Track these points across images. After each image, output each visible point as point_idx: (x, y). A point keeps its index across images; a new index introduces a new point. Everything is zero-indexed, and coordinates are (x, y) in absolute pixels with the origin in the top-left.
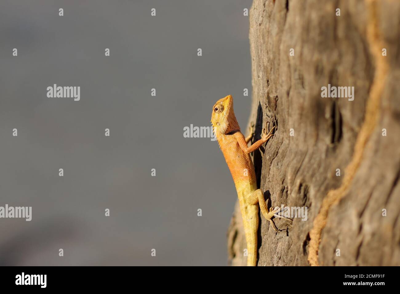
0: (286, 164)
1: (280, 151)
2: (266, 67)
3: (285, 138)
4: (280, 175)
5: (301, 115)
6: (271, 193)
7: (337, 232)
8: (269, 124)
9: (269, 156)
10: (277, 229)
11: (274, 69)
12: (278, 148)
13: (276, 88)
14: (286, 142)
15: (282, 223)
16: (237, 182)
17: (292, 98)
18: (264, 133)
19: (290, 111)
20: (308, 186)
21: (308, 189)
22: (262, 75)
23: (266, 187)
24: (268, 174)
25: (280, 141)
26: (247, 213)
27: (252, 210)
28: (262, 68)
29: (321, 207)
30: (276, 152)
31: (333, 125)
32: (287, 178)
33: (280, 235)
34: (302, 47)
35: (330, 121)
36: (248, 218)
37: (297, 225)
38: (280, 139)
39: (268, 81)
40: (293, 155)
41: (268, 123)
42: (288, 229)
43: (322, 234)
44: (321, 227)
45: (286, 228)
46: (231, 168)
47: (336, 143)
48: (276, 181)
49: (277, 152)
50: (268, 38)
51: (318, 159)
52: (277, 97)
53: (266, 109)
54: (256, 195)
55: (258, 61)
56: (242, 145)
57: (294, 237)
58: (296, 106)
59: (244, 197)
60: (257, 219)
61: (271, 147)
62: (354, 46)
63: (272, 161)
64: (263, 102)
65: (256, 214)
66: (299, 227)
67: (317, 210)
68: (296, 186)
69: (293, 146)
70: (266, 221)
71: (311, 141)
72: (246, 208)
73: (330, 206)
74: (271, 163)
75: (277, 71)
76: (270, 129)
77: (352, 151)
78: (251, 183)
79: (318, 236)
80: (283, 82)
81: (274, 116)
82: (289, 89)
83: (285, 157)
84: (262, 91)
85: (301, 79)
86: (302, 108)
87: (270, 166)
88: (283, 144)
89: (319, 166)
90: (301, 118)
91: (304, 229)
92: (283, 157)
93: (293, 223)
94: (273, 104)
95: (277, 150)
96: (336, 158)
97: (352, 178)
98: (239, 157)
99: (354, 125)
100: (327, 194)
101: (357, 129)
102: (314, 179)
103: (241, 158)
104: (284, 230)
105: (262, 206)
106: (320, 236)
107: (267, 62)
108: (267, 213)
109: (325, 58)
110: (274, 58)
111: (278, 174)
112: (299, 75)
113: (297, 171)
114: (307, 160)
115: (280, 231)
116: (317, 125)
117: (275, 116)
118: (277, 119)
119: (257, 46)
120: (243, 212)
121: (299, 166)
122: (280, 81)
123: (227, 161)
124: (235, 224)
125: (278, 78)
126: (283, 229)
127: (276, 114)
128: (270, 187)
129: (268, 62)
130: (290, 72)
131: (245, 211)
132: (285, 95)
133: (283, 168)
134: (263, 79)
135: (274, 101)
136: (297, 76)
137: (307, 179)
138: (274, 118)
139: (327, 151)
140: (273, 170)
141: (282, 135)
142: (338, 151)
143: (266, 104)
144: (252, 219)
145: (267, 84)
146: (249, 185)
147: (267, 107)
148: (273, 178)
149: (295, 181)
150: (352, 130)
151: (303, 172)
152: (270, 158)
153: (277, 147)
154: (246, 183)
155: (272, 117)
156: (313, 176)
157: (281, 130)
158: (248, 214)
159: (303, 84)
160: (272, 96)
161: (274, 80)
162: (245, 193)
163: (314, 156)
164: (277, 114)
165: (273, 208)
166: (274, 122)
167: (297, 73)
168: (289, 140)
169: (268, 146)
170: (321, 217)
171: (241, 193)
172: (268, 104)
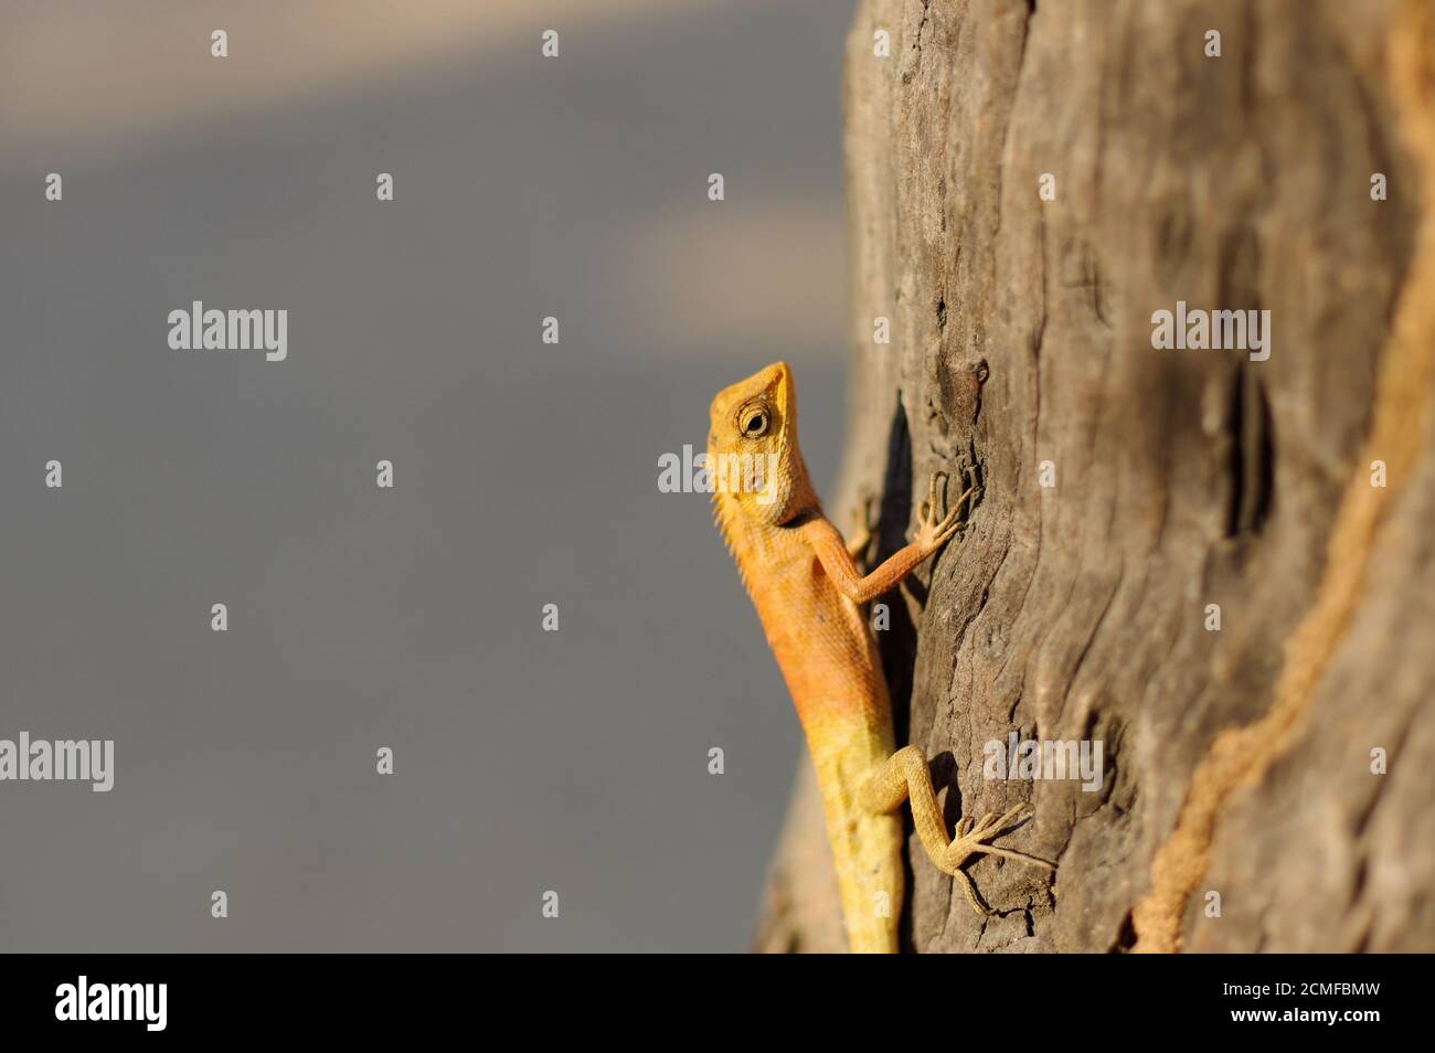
0: (1028, 637)
1: (1000, 585)
2: (935, 248)
3: (1018, 533)
4: (1002, 684)
5: (1092, 430)
6: (960, 761)
7: (1255, 903)
8: (946, 485)
9: (953, 609)
10: (988, 908)
11: (973, 253)
12: (990, 572)
13: (979, 328)
14: (1024, 545)
15: (1006, 884)
16: (816, 722)
17: (1051, 363)
18: (925, 517)
19: (1043, 415)
20: (1125, 722)
21: (1122, 734)
22: (915, 283)
23: (937, 738)
24: (944, 683)
25: (996, 546)
26: (855, 847)
27: (878, 837)
28: (916, 257)
29: (1187, 801)
30: (981, 591)
31: (1235, 461)
32: (1033, 693)
33: (998, 935)
34: (1101, 147)
35: (1221, 447)
36: (859, 871)
37: (1076, 883)
38: (995, 537)
39: (942, 306)
40: (1057, 599)
41: (942, 479)
42: (1030, 906)
43: (1187, 918)
44: (1184, 886)
45: (1023, 904)
46: (787, 668)
47: (1246, 535)
48: (982, 708)
49: (986, 593)
50: (945, 129)
51: (1168, 605)
52: (984, 364)
53: (929, 423)
54: (900, 770)
55: (894, 232)
56: (837, 570)
57: (1067, 935)
58: (1068, 394)
59: (843, 783)
60: (896, 875)
61: (958, 573)
62: (1329, 125)
63: (963, 631)
64: (916, 397)
65: (893, 854)
66: (1089, 891)
67: (1168, 816)
68: (1071, 722)
69: (1056, 561)
70: (936, 878)
71: (1137, 535)
72: (853, 828)
73: (1222, 795)
74: (961, 637)
75: (987, 255)
76: (948, 503)
77: (1318, 562)
78: (872, 725)
79: (1171, 923)
80: (1012, 299)
81: (967, 448)
82: (1039, 328)
83: (1019, 610)
84: (910, 354)
85: (1092, 285)
86: (1096, 401)
87: (956, 649)
88: (1010, 555)
89: (1174, 632)
90: (1091, 445)
91: (1110, 898)
92: (1014, 607)
93: (1057, 878)
94: (963, 397)
95: (984, 585)
96: (1246, 596)
97: (1317, 673)
98: (823, 621)
99: (1327, 453)
100: (1208, 747)
101: (1337, 470)
102: (1152, 688)
103: (830, 624)
104: (1014, 910)
105: (923, 813)
106: (1179, 924)
107: (939, 228)
108: (942, 845)
109: (1200, 186)
110: (974, 206)
111: (990, 678)
112: (1084, 266)
113: (1074, 664)
114: (1118, 611)
115: (997, 917)
116: (1163, 465)
117: (972, 448)
118: (979, 459)
119: (892, 172)
120: (842, 848)
121: (1084, 640)
122: (1002, 299)
123: (771, 637)
124: (785, 909)
125: (992, 286)
126: (1012, 906)
127: (976, 438)
128: (955, 735)
129: (944, 229)
130: (1045, 259)
131: (850, 840)
132: (1023, 353)
133: (1013, 655)
134: (916, 302)
135: (972, 386)
136: (1072, 274)
137: (1121, 690)
138: (967, 456)
139: (1208, 568)
140: (968, 667)
141: (1006, 522)
142: (1253, 568)
143: (931, 404)
144: (876, 872)
145: (937, 319)
146: (866, 736)
147: (934, 415)
148: (968, 697)
149: (1068, 706)
150: (1317, 473)
151: (1104, 660)
152: (955, 617)
153: (984, 573)
154: (853, 727)
155: (958, 454)
156: (1144, 676)
157: (1001, 502)
158: (863, 855)
159: (1097, 302)
160: (958, 365)
161: (970, 294)
162: (848, 768)
163: (1152, 594)
164: (983, 437)
165: (968, 824)
166: (968, 472)
167: (1076, 257)
168: (1040, 542)
169: (942, 571)
170: (1183, 844)
171: (832, 768)
172: (943, 402)
